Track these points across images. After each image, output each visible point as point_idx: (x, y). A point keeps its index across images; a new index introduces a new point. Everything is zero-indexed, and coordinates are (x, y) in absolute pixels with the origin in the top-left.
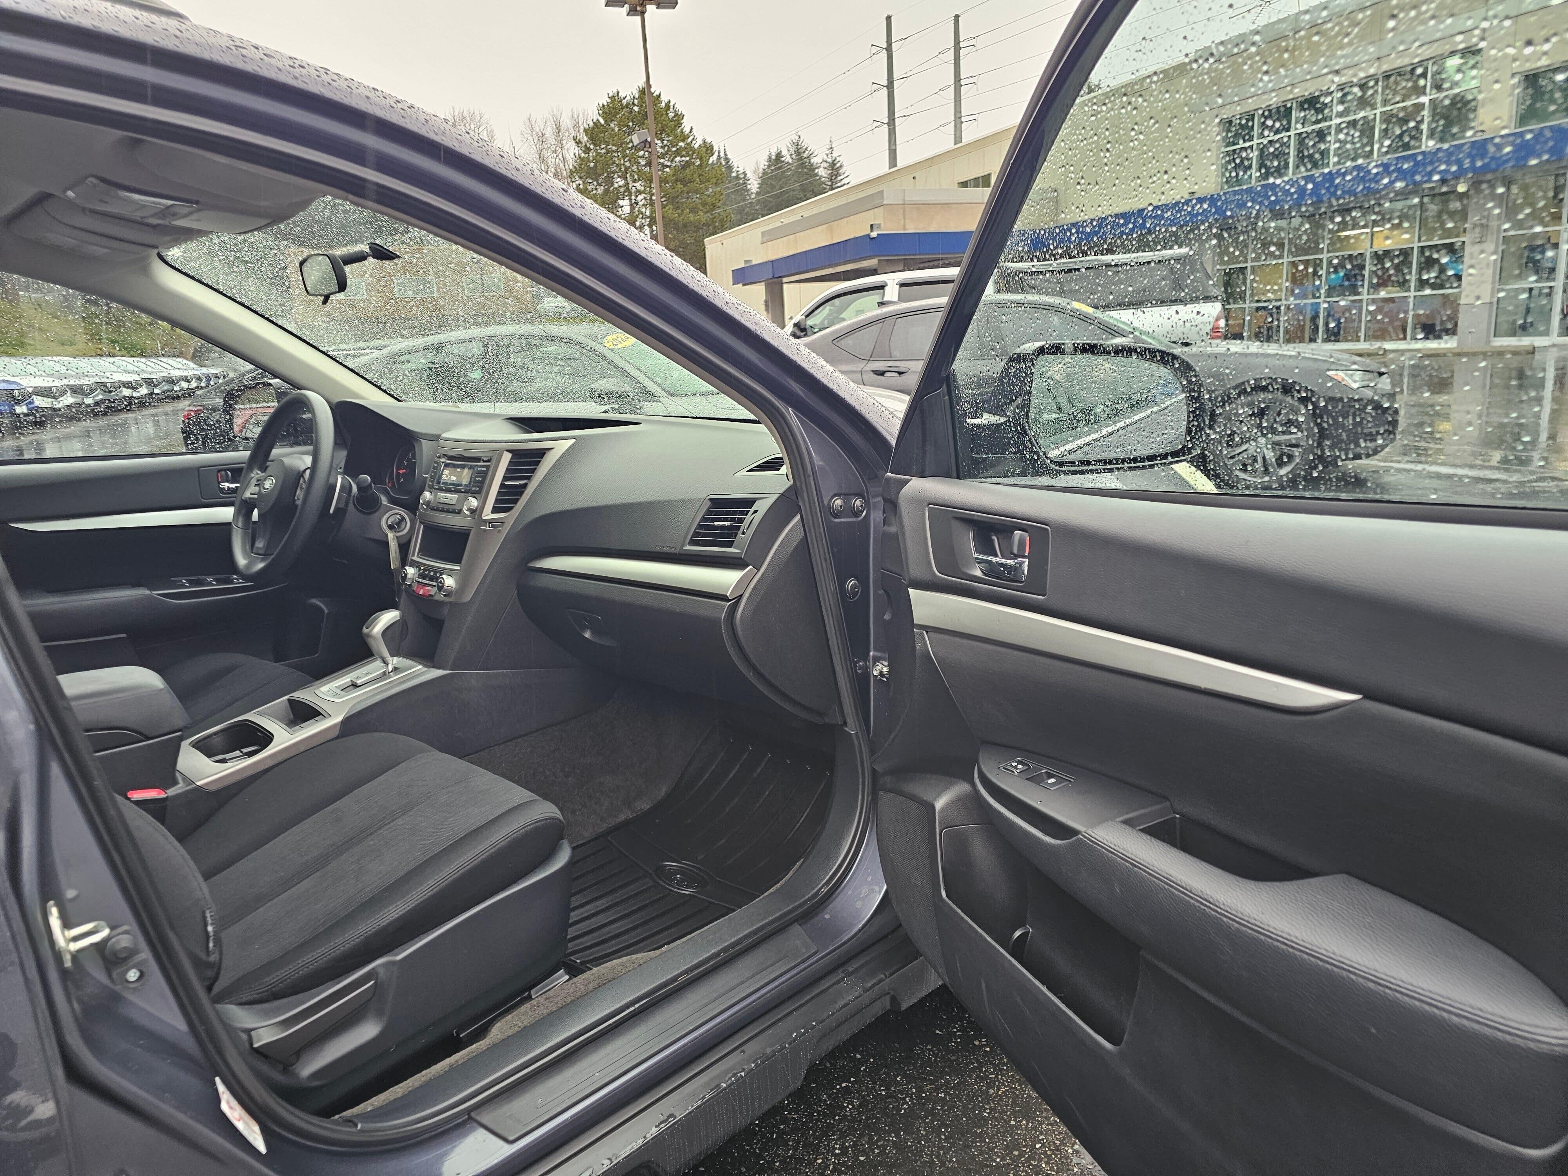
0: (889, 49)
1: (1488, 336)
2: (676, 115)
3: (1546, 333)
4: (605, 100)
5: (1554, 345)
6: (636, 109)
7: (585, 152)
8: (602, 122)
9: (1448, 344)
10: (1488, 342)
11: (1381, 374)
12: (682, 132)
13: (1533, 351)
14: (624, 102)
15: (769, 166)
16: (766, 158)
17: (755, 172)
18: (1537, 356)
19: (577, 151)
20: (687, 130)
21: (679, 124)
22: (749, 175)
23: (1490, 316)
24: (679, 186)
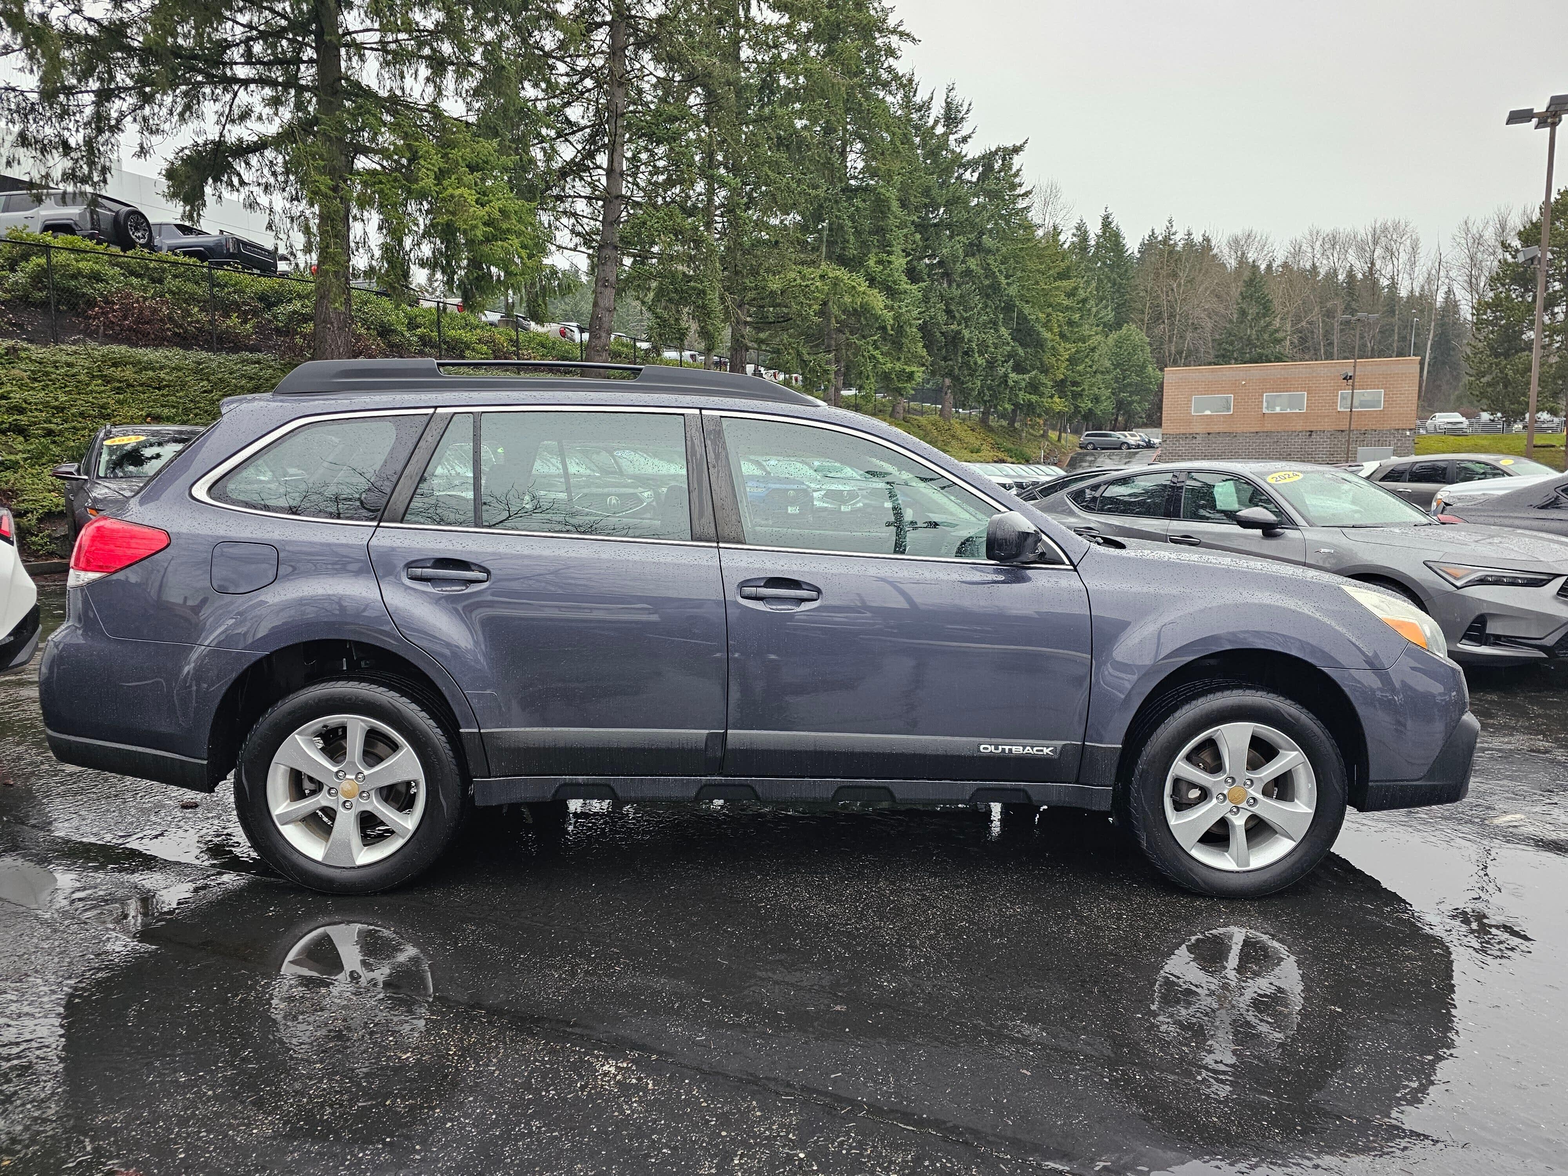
7: (1512, 256)
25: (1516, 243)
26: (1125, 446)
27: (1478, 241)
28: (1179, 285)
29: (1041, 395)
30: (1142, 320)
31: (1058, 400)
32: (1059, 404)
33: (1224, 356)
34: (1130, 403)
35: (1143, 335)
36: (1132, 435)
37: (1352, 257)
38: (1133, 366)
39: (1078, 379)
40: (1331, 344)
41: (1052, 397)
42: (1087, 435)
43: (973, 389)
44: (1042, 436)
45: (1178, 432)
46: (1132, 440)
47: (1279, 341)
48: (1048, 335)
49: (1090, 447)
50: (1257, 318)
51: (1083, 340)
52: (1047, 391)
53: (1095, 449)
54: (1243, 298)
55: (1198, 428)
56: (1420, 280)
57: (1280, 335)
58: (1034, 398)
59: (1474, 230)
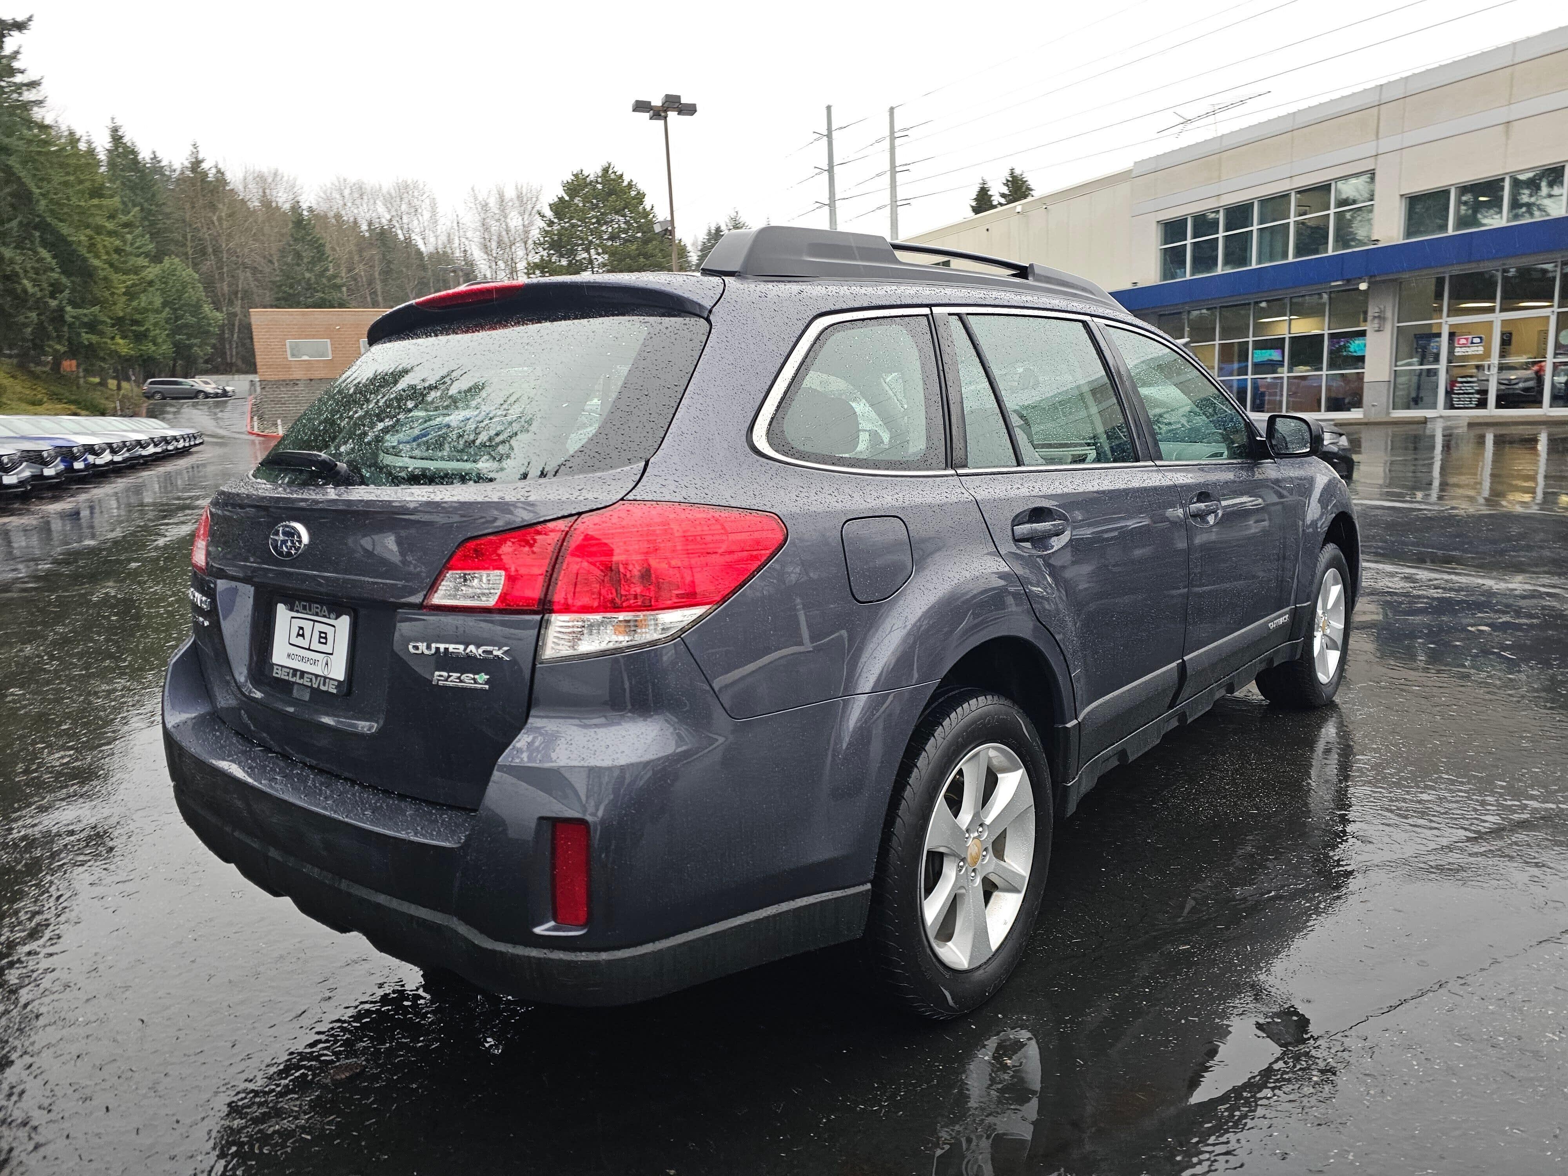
0: (829, 136)
1: (1388, 408)
2: (639, 193)
3: (1434, 406)
4: (569, 178)
5: (1441, 417)
6: (599, 186)
7: (549, 226)
8: (567, 198)
9: (1355, 414)
10: (1388, 413)
11: (1341, 435)
12: (644, 209)
13: (1425, 421)
14: (588, 180)
15: (709, 240)
16: (706, 231)
17: (693, 245)
18: (1429, 425)
19: (542, 224)
20: (648, 208)
21: (641, 203)
22: (689, 248)
23: (1389, 390)
24: (642, 260)
25: (549, 214)
26: (201, 396)
27: (485, 207)
28: (220, 219)
29: (101, 334)
30: (186, 254)
31: (121, 341)
32: (123, 346)
33: (285, 299)
34: (190, 347)
35: (190, 270)
36: (206, 383)
37: (381, 209)
38: (184, 305)
39: (138, 317)
40: (375, 293)
41: (113, 338)
42: (151, 383)
43: (25, 325)
44: (100, 384)
45: (277, 378)
46: (209, 389)
47: (338, 287)
48: (96, 262)
49: (158, 396)
50: (313, 262)
51: (136, 270)
52: (109, 331)
53: (164, 398)
54: (296, 240)
55: (298, 374)
56: (443, 238)
57: (338, 281)
58: (94, 338)
59: (480, 199)
